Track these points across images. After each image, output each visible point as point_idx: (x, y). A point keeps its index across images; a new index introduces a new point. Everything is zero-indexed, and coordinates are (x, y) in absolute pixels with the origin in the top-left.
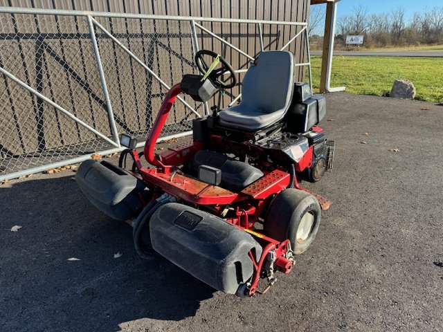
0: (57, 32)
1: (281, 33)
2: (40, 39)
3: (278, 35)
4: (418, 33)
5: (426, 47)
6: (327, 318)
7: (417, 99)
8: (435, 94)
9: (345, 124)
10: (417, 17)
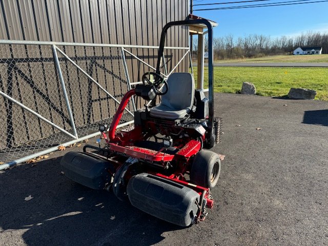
0: (26, 57)
1: (173, 55)
2: (14, 62)
3: (171, 56)
4: (242, 50)
5: (248, 59)
6: (266, 236)
7: (257, 94)
8: (267, 91)
9: (223, 113)
10: (240, 40)
